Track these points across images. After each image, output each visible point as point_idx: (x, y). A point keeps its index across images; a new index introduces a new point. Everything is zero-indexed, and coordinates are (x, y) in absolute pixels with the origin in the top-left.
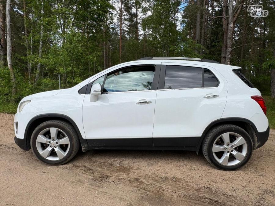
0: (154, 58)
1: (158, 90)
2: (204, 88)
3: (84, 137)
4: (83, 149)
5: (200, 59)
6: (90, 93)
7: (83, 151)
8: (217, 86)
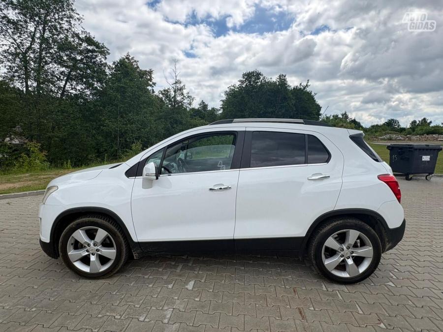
0: (235, 120)
1: (241, 169)
2: (308, 165)
3: (135, 240)
4: (135, 256)
5: (301, 121)
6: (142, 175)
7: (135, 258)
8: (327, 161)
